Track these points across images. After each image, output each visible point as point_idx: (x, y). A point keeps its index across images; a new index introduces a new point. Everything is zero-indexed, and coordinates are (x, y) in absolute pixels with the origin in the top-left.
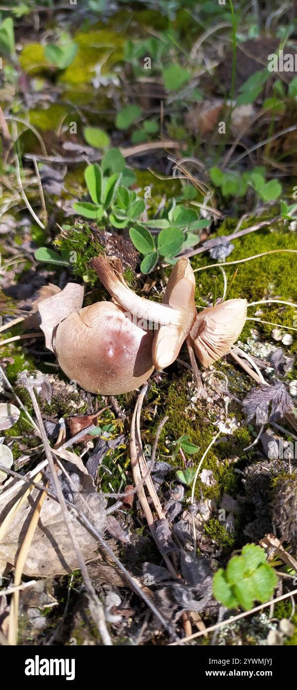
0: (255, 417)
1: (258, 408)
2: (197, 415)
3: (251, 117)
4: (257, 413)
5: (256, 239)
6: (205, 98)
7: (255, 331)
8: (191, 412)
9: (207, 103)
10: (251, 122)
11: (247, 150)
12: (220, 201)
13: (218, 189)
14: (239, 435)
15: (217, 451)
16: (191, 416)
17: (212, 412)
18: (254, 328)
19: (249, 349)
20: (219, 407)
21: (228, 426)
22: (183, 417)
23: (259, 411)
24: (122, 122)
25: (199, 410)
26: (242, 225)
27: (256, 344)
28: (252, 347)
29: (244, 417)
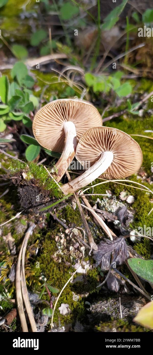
0: (101, 264)
1: (103, 257)
2: (62, 259)
3: (117, 37)
4: (103, 261)
5: (113, 124)
6: (88, 25)
7: (109, 191)
8: (59, 256)
9: (89, 28)
10: (117, 40)
11: (113, 59)
12: (93, 96)
13: (91, 88)
14: (91, 275)
15: (73, 289)
16: (58, 259)
17: (74, 255)
18: (109, 189)
19: (104, 204)
20: (79, 252)
21: (83, 267)
22: (52, 260)
23: (104, 259)
24: (35, 42)
25: (64, 254)
26: (105, 114)
27: (109, 201)
28: (106, 203)
29: (94, 262)
